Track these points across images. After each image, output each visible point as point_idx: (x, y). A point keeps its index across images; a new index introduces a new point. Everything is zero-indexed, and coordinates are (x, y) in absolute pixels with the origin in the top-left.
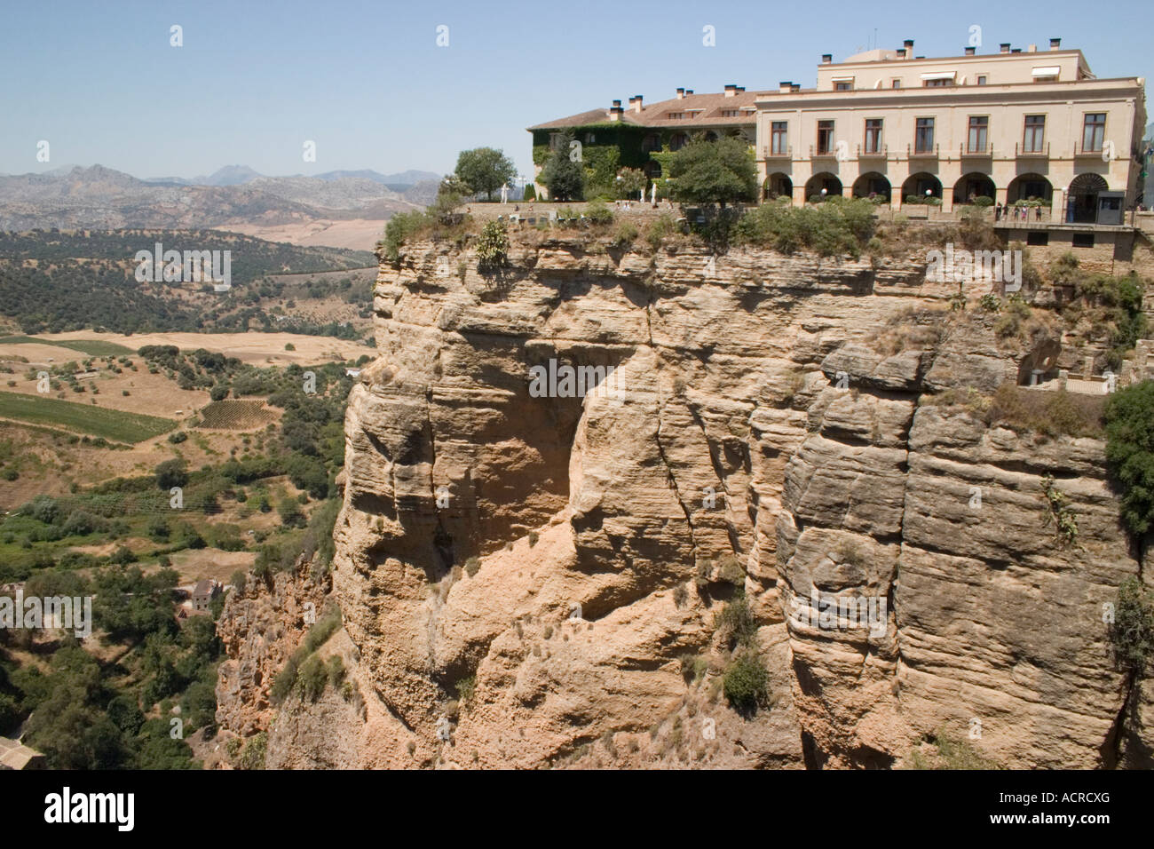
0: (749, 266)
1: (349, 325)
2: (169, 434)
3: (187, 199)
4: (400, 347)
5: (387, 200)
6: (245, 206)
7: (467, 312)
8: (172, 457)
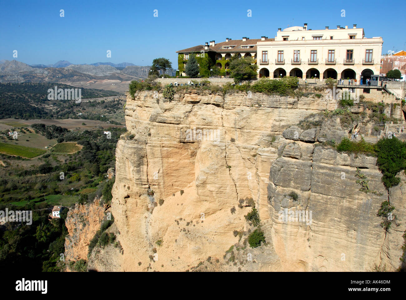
0: (257, 100)
1: (104, 116)
2: (43, 155)
3: (46, 72)
4: (136, 127)
5: (116, 73)
6: (67, 75)
7: (160, 116)
8: (44, 163)
